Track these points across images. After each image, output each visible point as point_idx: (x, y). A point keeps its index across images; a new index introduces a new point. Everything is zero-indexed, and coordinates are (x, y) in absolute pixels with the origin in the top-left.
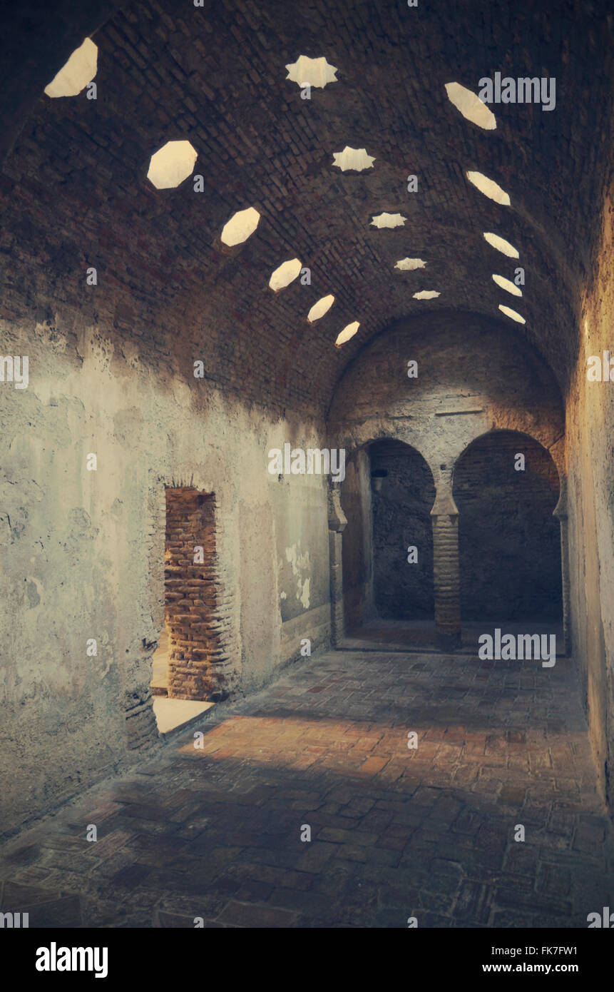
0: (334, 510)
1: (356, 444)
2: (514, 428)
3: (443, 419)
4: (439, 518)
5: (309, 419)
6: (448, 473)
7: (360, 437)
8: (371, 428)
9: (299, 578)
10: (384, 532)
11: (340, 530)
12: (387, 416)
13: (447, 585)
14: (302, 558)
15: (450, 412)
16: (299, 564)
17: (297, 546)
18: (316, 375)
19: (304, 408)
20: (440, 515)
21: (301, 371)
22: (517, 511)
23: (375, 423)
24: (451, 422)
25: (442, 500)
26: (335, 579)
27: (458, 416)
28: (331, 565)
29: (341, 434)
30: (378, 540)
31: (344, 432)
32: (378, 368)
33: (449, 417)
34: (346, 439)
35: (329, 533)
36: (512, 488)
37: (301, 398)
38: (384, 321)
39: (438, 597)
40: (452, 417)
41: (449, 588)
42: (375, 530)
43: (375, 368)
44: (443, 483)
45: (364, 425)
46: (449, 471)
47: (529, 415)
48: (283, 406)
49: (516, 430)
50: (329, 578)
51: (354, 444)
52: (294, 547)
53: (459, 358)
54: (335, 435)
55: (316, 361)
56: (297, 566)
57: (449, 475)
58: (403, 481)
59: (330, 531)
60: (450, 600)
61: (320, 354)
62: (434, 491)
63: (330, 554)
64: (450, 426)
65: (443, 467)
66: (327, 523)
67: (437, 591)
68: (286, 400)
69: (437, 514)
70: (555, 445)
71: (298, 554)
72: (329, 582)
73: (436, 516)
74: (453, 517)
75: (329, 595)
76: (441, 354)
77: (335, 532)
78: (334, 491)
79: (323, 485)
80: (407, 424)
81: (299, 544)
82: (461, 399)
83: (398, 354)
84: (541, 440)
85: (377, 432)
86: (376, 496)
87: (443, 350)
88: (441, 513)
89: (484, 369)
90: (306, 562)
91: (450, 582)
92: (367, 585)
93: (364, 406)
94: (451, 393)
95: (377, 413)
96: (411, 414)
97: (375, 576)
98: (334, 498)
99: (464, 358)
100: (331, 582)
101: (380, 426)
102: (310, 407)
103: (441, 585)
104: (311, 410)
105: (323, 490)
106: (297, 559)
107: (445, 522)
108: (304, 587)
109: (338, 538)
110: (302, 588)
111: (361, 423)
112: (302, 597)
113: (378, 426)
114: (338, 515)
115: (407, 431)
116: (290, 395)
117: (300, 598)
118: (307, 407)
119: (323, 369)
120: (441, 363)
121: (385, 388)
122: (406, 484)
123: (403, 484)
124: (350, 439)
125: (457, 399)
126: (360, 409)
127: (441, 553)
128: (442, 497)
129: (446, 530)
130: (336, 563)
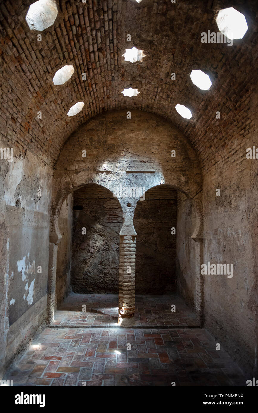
0: (55, 229)
1: (73, 186)
2: (173, 184)
3: (131, 175)
4: (125, 237)
5: (43, 164)
6: (133, 209)
7: (75, 182)
8: (83, 177)
9: (26, 282)
10: (79, 242)
11: (57, 243)
12: (95, 170)
13: (129, 282)
14: (30, 266)
15: (135, 170)
16: (27, 271)
17: (27, 258)
18: (51, 134)
19: (40, 155)
20: (126, 236)
21: (42, 125)
22: (153, 233)
23: (87, 173)
24: (136, 177)
25: (127, 226)
26: (52, 277)
27: (140, 174)
28: (49, 267)
29: (63, 179)
30: (75, 246)
31: (65, 178)
32: (91, 139)
33: (134, 174)
34: (66, 182)
35: (50, 245)
36: (151, 220)
37: (39, 146)
38: (98, 109)
39: (122, 290)
40: (136, 174)
41: (129, 284)
42: (73, 240)
43: (88, 139)
44: (128, 216)
45: (79, 174)
46: (133, 208)
47: (182, 177)
48: (26, 147)
49: (174, 185)
50: (47, 277)
51: (71, 186)
52: (24, 258)
53: (143, 139)
54: (59, 179)
55: (53, 123)
56: (25, 273)
57: (133, 210)
58: (92, 213)
59: (50, 244)
60: (130, 292)
61: (56, 118)
62: (123, 219)
63: (49, 260)
64: (134, 179)
65: (129, 205)
66: (49, 237)
67: (122, 286)
68: (28, 143)
69: (124, 235)
70: (197, 196)
71: (27, 264)
72: (47, 280)
73: (123, 236)
74: (134, 237)
75: (47, 288)
76: (131, 135)
77: (54, 244)
78: (55, 217)
79: (48, 212)
80: (108, 176)
81: (28, 255)
82: (142, 164)
83: (104, 132)
84: (189, 192)
85: (88, 179)
86: (75, 220)
87: (133, 133)
88: (127, 234)
89: (156, 147)
90: (33, 269)
91: (130, 279)
92: (68, 274)
93: (80, 162)
94: (137, 159)
95: (88, 167)
96: (111, 170)
97: (72, 268)
98: (55, 221)
99: (145, 139)
100: (49, 279)
101: (90, 175)
102: (45, 156)
103: (125, 282)
104: (45, 158)
105: (48, 215)
106: (26, 268)
107: (129, 240)
108: (30, 288)
109: (56, 249)
110: (28, 290)
111: (77, 172)
112: (27, 298)
113: (88, 175)
114: (57, 233)
115: (107, 180)
116: (31, 141)
117: (26, 299)
118: (43, 155)
119: (56, 131)
120: (132, 141)
121: (95, 153)
122: (93, 215)
123: (92, 214)
124: (69, 182)
125: (140, 163)
126: (77, 164)
127: (125, 260)
128: (128, 224)
129: (129, 245)
130: (53, 266)
